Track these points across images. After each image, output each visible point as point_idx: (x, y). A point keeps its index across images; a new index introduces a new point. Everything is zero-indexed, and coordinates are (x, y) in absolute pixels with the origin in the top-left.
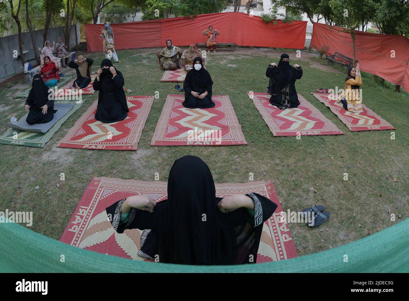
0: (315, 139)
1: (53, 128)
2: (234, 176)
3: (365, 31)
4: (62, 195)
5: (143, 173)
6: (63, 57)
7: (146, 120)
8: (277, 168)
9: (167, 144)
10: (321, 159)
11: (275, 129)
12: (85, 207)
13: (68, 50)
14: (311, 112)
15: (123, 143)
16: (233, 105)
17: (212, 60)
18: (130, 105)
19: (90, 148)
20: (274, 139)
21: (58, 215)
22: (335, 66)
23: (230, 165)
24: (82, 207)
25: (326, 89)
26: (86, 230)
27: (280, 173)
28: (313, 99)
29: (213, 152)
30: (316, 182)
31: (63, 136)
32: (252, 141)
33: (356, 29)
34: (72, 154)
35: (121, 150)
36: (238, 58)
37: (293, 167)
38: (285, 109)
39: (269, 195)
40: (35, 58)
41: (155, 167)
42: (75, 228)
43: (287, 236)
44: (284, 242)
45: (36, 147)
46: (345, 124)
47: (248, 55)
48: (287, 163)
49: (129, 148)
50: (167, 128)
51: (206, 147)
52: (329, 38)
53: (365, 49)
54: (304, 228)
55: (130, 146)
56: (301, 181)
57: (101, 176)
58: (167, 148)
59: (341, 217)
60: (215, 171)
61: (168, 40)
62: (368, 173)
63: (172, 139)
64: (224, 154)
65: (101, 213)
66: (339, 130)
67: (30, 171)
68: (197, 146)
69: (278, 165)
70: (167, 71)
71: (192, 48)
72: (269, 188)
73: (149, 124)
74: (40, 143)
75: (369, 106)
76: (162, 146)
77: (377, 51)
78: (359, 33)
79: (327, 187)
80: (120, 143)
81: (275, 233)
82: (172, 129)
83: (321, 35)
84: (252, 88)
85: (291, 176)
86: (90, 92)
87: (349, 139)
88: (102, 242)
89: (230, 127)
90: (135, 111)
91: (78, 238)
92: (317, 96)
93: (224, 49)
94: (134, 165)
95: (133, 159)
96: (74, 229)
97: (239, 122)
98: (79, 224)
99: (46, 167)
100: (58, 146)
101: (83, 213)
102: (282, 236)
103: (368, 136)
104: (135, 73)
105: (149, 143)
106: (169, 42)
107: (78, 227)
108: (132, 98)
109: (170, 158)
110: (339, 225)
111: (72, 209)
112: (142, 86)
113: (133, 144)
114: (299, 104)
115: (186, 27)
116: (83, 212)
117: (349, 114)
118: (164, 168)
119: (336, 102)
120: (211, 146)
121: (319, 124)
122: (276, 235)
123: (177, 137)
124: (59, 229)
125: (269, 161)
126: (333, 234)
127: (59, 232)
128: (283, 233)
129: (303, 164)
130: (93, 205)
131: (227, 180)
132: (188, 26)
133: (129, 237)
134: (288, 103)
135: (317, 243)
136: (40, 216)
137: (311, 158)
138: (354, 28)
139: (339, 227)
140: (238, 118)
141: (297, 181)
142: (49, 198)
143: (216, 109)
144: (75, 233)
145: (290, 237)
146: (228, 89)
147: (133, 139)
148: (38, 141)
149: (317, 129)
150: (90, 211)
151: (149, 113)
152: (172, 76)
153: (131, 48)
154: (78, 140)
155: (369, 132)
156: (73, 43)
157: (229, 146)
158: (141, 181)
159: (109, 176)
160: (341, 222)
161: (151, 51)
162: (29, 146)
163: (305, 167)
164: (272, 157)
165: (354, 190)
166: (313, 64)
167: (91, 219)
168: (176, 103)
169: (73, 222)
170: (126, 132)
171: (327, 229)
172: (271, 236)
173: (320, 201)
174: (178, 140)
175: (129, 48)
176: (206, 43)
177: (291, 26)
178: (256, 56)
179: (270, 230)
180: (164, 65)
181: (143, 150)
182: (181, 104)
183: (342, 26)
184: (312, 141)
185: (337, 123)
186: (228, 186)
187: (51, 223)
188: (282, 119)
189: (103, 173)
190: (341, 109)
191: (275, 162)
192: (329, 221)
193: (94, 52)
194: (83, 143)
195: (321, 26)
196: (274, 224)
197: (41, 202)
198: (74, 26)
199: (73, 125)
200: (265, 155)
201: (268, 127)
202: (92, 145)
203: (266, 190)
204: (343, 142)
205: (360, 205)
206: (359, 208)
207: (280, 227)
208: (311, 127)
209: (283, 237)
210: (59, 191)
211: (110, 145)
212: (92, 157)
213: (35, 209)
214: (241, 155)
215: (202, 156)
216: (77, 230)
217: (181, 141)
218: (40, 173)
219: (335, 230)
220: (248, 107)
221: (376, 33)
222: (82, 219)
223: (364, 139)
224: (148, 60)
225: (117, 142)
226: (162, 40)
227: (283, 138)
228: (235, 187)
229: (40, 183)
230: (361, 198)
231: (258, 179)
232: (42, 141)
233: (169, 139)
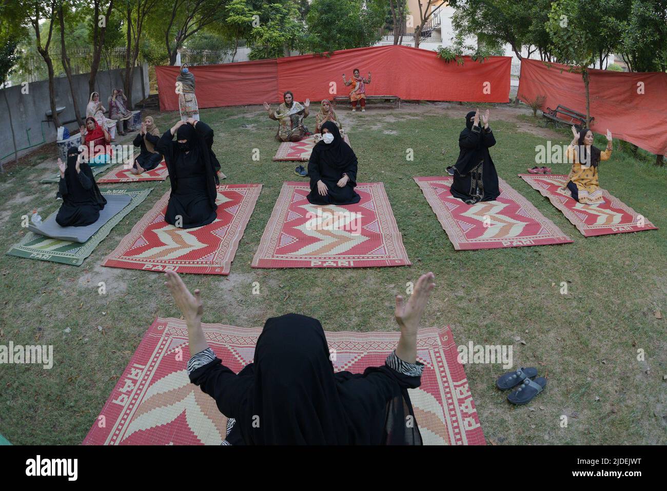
0: (525, 253)
1: (98, 235)
2: (387, 319)
3: (604, 68)
4: (105, 345)
5: (237, 313)
6: (120, 118)
7: (246, 225)
8: (460, 303)
9: (278, 265)
10: (534, 287)
11: (458, 239)
12: (140, 366)
13: (129, 107)
14: (518, 207)
15: (206, 263)
16: (389, 199)
17: (359, 124)
18: (221, 199)
19: (153, 269)
20: (456, 255)
21: (98, 376)
22: (558, 128)
23: (381, 300)
24: (135, 365)
25: (543, 167)
26: (140, 403)
27: (464, 313)
28: (522, 185)
29: (353, 279)
30: (525, 327)
31: (112, 248)
32: (420, 258)
33: (589, 67)
34: (125, 278)
35: (204, 274)
36: (400, 120)
37: (487, 302)
38: (475, 203)
39: (444, 352)
40: (75, 118)
41: (257, 304)
42: (123, 398)
43: (473, 421)
44: (467, 432)
45: (69, 265)
46: (575, 226)
47: (417, 115)
48: (476, 296)
49: (217, 270)
50: (280, 239)
51: (342, 270)
52: (546, 83)
53: (605, 98)
54: (502, 405)
55: (219, 267)
56: (500, 326)
57: (169, 316)
58: (277, 272)
59: (566, 385)
60: (355, 310)
61: (288, 93)
62: (613, 306)
63: (287, 257)
64: (371, 282)
65: (166, 377)
66: (565, 236)
67: (58, 303)
68: (328, 268)
69: (461, 299)
70: (285, 143)
71: (324, 105)
72: (445, 340)
73: (251, 231)
74: (75, 259)
75: (613, 193)
76: (270, 268)
77: (624, 101)
78: (595, 73)
79: (543, 335)
80: (202, 262)
81: (453, 416)
82: (288, 240)
83: (534, 78)
84: (422, 169)
85: (482, 318)
86: (160, 177)
87: (580, 250)
88: (165, 424)
89: (383, 236)
90: (229, 210)
91: (128, 415)
92: (528, 179)
93: (378, 105)
94: (223, 300)
95: (222, 290)
96: (122, 401)
97: (399, 227)
98: (131, 392)
99: (83, 298)
100: (104, 265)
101: (136, 375)
102: (464, 420)
103: (613, 243)
104: (233, 146)
105: (249, 263)
106: (288, 95)
107: (128, 398)
108: (226, 188)
109: (282, 288)
110: (561, 398)
111: (120, 368)
112: (243, 167)
113: (223, 264)
114: (499, 194)
115: (317, 70)
116: (138, 373)
117: (582, 208)
118: (271, 306)
119: (559, 189)
120: (350, 268)
121: (532, 227)
122: (454, 418)
123: (294, 253)
124: (99, 399)
125: (446, 292)
126: (552, 416)
127: (99, 404)
128: (465, 415)
129: (504, 297)
130: (153, 364)
131: (375, 327)
132: (319, 70)
133: (209, 418)
134: (481, 194)
135: (524, 432)
136: (70, 376)
137: (517, 286)
138: (587, 65)
139: (562, 403)
140: (397, 220)
141: (492, 325)
142: (86, 348)
143: (361, 206)
144: (123, 407)
145: (477, 423)
146: (383, 172)
147: (223, 257)
148: (73, 256)
149: (527, 236)
150: (148, 373)
151: (252, 213)
152: (293, 151)
153: (229, 105)
154: (136, 256)
155: (615, 237)
156: (137, 96)
157: (380, 268)
158: (232, 327)
159: (182, 317)
160: (566, 394)
161: (261, 110)
162: (59, 263)
163: (507, 301)
164: (452, 286)
165: (590, 337)
166: (522, 126)
167: (149, 386)
168: (297, 195)
169: (121, 390)
170: (213, 244)
171: (542, 407)
172: (446, 420)
173: (531, 359)
174: (296, 258)
175: (226, 105)
176: (350, 97)
177: (486, 65)
178: (430, 116)
179: (444, 411)
180: (280, 132)
181: (239, 274)
182: (305, 198)
183: (567, 62)
184: (520, 256)
185: (561, 225)
186: (376, 336)
187: (86, 388)
188: (470, 220)
189: (172, 312)
190: (567, 199)
191: (456, 294)
192: (545, 393)
193: (171, 111)
194: (143, 261)
195: (536, 63)
196: (450, 401)
197: (72, 355)
198: (139, 68)
199: (129, 230)
200: (441, 283)
201: (447, 234)
202: (157, 264)
203: (440, 343)
204: (571, 256)
205: (599, 363)
206: (597, 369)
207: (461, 406)
208: (518, 233)
209: (466, 423)
210: (101, 338)
211: (185, 265)
212: (156, 285)
213: (62, 365)
214: (399, 284)
215: (335, 286)
216: (126, 404)
217: (301, 260)
218: (74, 307)
219: (555, 408)
220: (414, 202)
221: (622, 70)
222: (134, 386)
223: (606, 249)
224: (256, 125)
225: (198, 260)
226: (279, 92)
227: (471, 253)
228: (388, 338)
229: (72, 324)
230: (600, 351)
231: (427, 323)
232: (78, 255)
233: (282, 257)
